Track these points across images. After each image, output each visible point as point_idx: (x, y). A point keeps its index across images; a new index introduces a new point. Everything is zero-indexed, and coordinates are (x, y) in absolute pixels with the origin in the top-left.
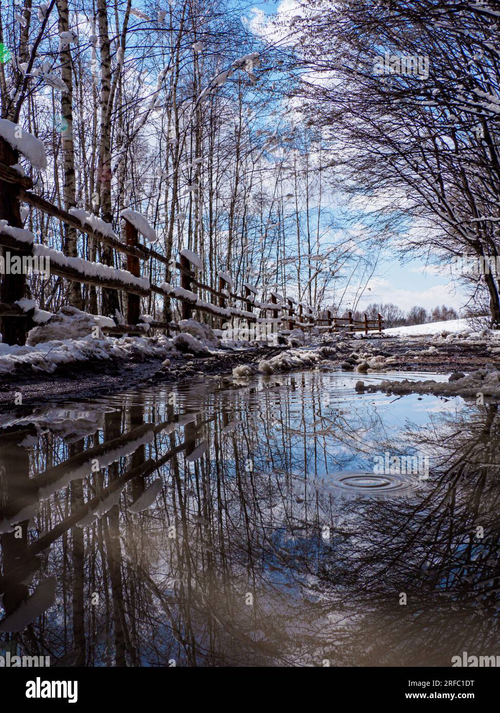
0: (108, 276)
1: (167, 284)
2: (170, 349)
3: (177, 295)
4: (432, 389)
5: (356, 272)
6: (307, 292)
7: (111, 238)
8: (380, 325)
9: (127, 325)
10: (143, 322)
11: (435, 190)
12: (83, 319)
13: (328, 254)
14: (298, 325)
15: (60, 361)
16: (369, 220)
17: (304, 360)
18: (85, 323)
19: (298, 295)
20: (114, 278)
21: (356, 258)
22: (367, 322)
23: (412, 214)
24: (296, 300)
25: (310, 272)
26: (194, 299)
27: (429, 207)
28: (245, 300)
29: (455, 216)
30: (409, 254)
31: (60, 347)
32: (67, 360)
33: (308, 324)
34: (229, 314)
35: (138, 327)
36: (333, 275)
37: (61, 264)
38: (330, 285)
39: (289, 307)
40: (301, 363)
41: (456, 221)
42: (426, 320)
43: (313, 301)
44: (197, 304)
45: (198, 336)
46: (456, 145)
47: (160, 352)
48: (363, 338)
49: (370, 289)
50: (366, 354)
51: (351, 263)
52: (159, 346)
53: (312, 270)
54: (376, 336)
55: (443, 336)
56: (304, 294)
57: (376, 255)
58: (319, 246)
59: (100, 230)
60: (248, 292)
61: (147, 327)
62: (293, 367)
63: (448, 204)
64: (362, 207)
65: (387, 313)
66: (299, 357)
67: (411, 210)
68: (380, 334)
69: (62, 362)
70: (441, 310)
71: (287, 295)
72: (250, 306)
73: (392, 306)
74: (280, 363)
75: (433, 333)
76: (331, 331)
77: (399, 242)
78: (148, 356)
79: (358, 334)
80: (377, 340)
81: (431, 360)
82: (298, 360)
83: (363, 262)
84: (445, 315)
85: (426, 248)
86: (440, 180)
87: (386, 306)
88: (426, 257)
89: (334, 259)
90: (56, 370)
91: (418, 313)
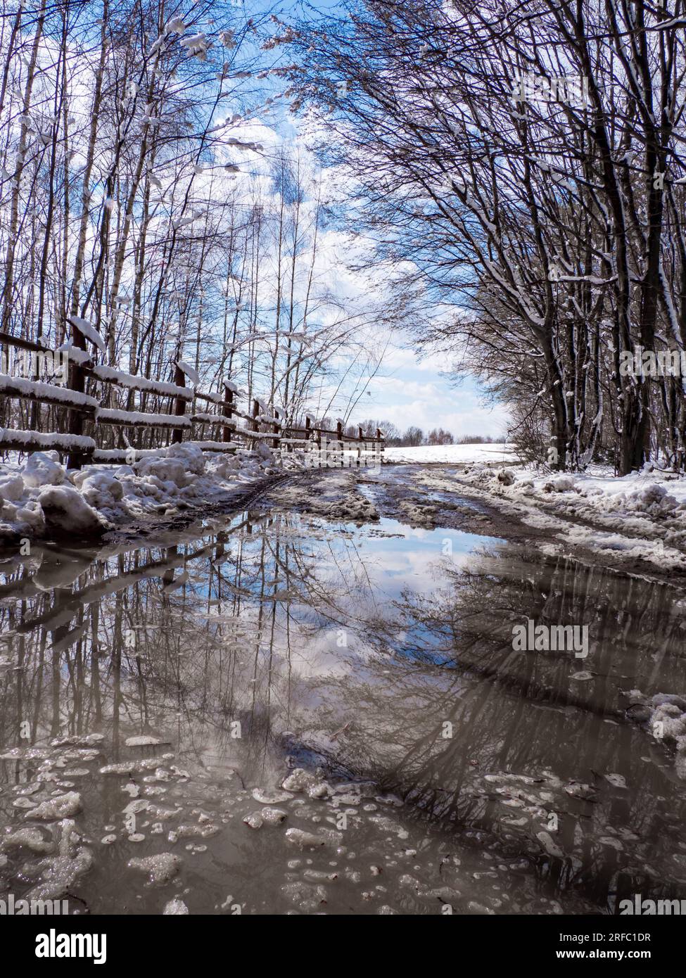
22: (362, 439)
25: (289, 358)
42: (422, 442)
53: (292, 356)
70: (438, 433)
84: (440, 438)
91: (414, 433)
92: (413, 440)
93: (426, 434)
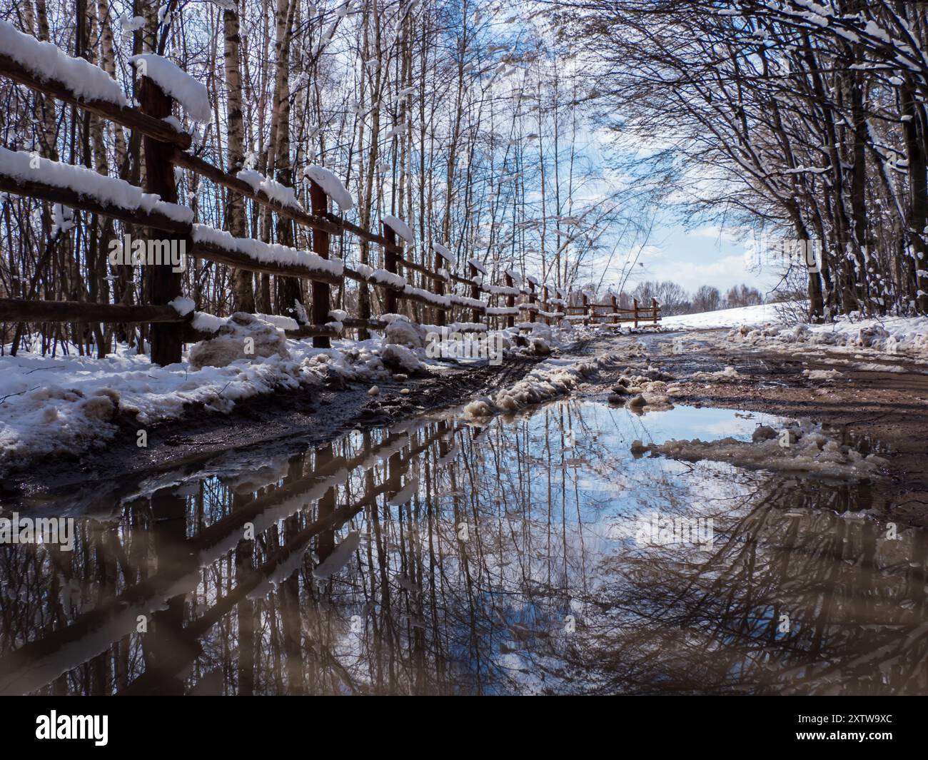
0: (289, 261)
1: (365, 266)
2: (376, 368)
3: (379, 280)
4: (731, 456)
5: (623, 240)
6: (554, 267)
7: (292, 208)
8: (655, 314)
9: (313, 326)
10: (333, 319)
11: (734, 128)
12: (262, 330)
13: (584, 216)
14: (542, 315)
15: (238, 396)
16: (642, 170)
17: (557, 386)
18: (265, 336)
19: (541, 272)
20: (297, 262)
21: (624, 221)
22: (637, 310)
23: (702, 161)
24: (540, 279)
25: (559, 241)
26: (402, 285)
27: (726, 151)
28: (470, 283)
29: (762, 165)
30: (696, 216)
31: (237, 376)
32: (247, 394)
33: (555, 313)
34: (448, 303)
35: (327, 327)
36: (592, 245)
37: (228, 249)
38: (586, 259)
39: (530, 291)
40: (552, 391)
41: (763, 171)
42: (720, 305)
43: (562, 280)
44: (406, 291)
45: (410, 344)
46: (766, 65)
47: (363, 373)
48: (632, 333)
49: (641, 264)
50: (639, 378)
51: (616, 228)
52: (361, 363)
53: (561, 238)
54: (650, 330)
55: (742, 332)
56: (550, 270)
57: (651, 217)
58: (572, 203)
59: (278, 198)
60: (474, 271)
61: (339, 326)
62: (543, 397)
63: (753, 148)
64: (632, 150)
65: (665, 294)
66: (549, 381)
67: (701, 156)
68: (655, 327)
69: (241, 397)
70: (740, 291)
71: (528, 273)
72: (477, 291)
73: (672, 286)
74: (526, 394)
75: (729, 325)
76: (586, 322)
77: (683, 199)
78: (348, 380)
79: (624, 325)
80: (652, 337)
81: (729, 392)
82: (549, 387)
83: (632, 227)
84: (744, 298)
85: (721, 208)
86: (741, 114)
87: (663, 286)
88: (721, 219)
89: (593, 223)
90: (235, 409)
91: (707, 294)
92: (708, 302)
93: (724, 294)
